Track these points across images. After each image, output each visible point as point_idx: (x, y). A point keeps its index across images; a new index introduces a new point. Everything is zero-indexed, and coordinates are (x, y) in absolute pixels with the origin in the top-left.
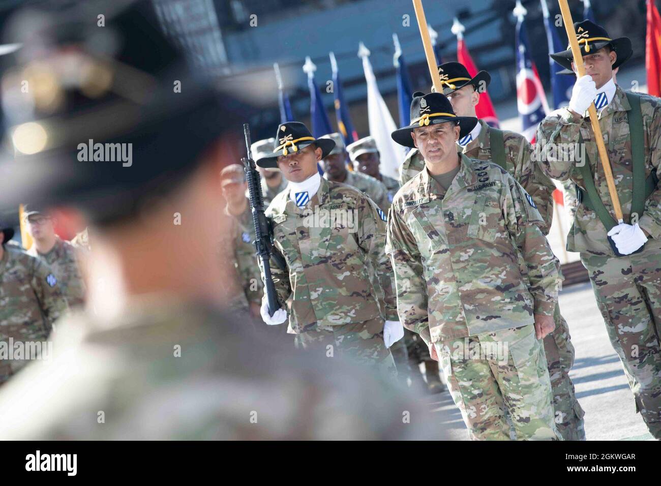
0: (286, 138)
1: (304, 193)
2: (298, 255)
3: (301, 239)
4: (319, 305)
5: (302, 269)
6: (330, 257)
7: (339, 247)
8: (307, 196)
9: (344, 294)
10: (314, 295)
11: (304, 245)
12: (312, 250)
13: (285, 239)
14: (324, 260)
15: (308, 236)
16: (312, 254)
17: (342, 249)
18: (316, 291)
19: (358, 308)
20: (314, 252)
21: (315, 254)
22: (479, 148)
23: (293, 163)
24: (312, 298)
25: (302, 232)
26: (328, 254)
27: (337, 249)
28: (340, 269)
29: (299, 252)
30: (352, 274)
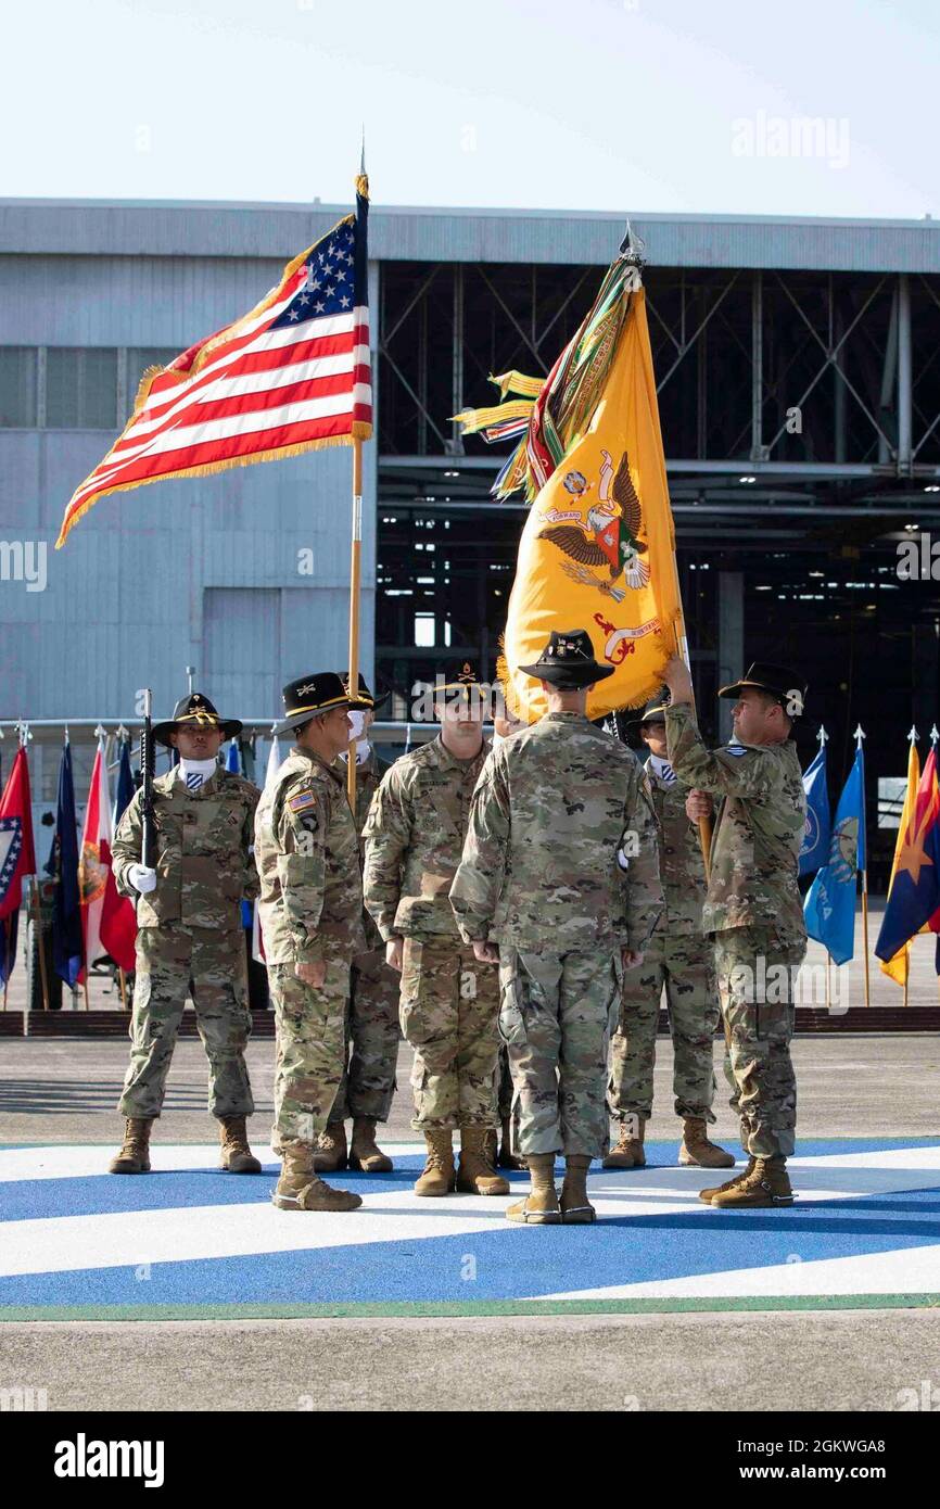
0: (197, 709)
1: (198, 775)
2: (179, 840)
3: (188, 823)
4: (189, 900)
5: (180, 857)
6: (215, 851)
7: (227, 843)
8: (201, 779)
9: (220, 895)
10: (187, 889)
11: (189, 831)
12: (196, 838)
13: (167, 818)
14: (209, 853)
15: (196, 823)
16: (194, 843)
17: (229, 845)
18: (190, 884)
19: (229, 914)
20: (198, 841)
21: (199, 843)
22: (370, 773)
23: (200, 737)
24: (184, 890)
25: (190, 816)
26: (215, 847)
27: (223, 844)
28: (223, 866)
29: (182, 837)
30: (233, 875)
